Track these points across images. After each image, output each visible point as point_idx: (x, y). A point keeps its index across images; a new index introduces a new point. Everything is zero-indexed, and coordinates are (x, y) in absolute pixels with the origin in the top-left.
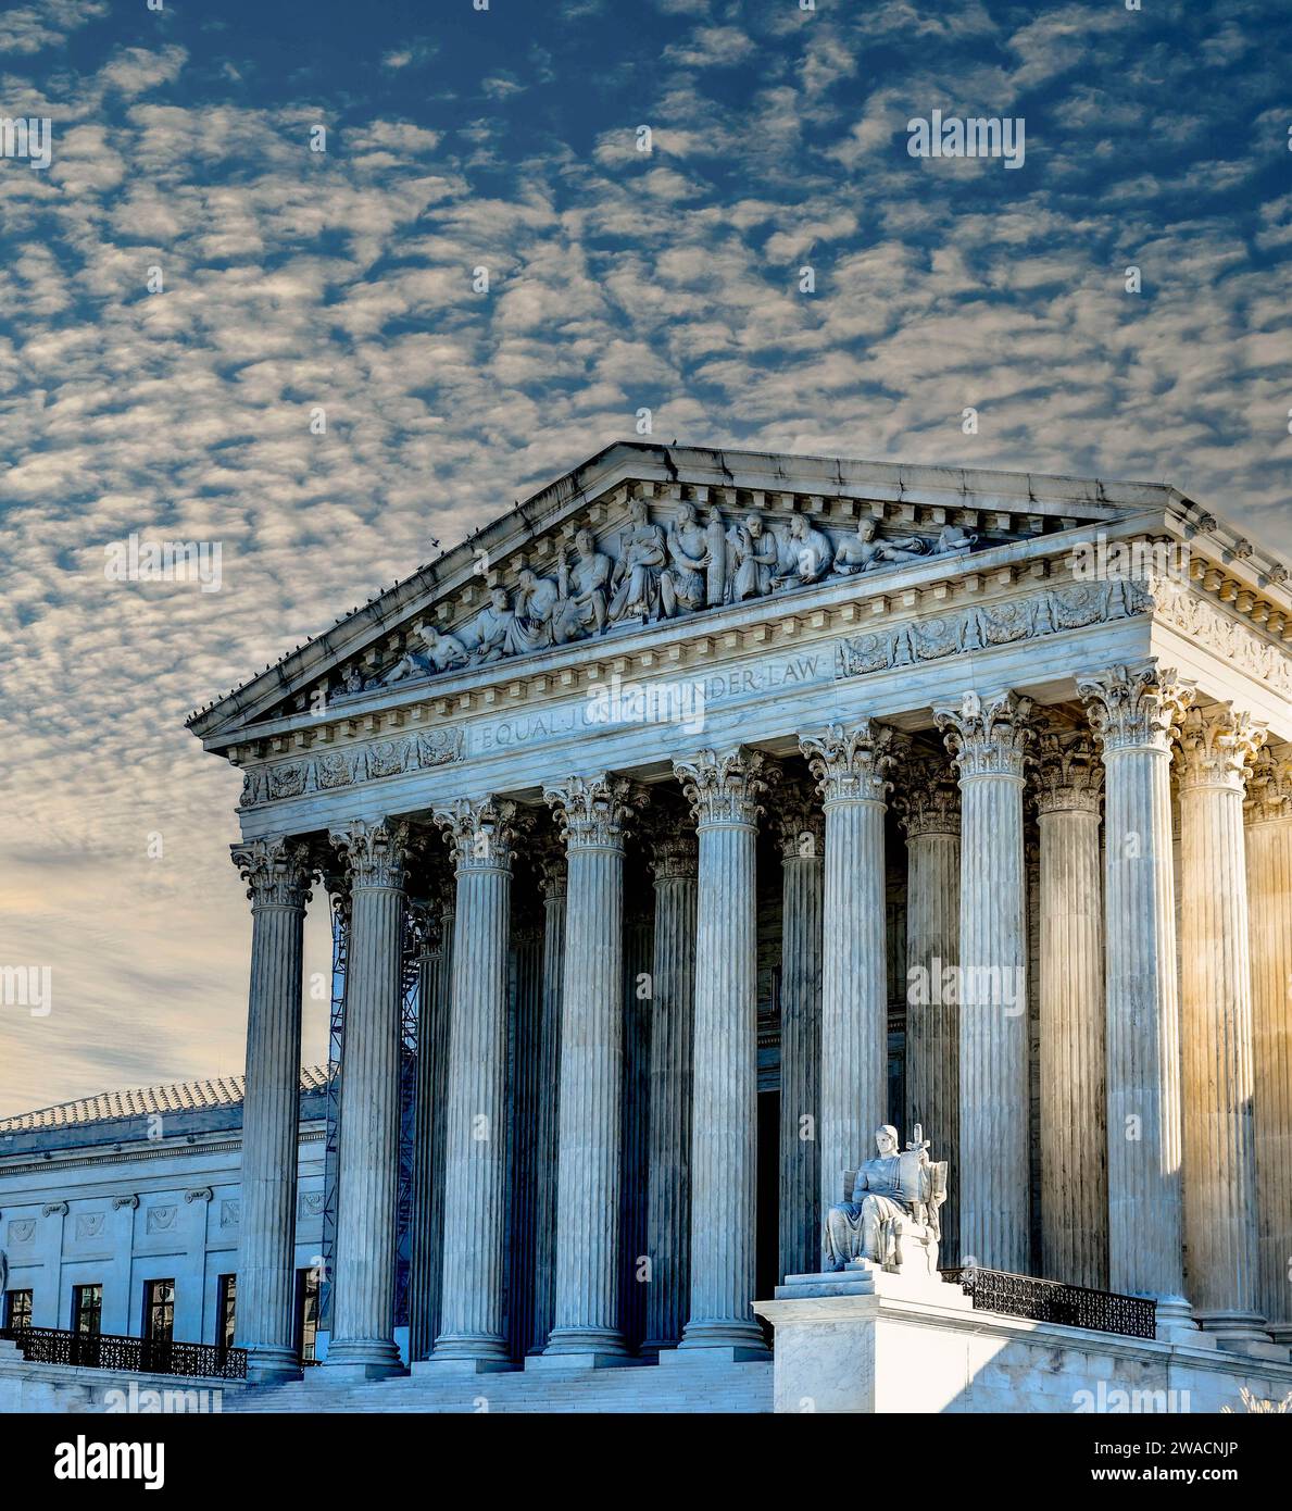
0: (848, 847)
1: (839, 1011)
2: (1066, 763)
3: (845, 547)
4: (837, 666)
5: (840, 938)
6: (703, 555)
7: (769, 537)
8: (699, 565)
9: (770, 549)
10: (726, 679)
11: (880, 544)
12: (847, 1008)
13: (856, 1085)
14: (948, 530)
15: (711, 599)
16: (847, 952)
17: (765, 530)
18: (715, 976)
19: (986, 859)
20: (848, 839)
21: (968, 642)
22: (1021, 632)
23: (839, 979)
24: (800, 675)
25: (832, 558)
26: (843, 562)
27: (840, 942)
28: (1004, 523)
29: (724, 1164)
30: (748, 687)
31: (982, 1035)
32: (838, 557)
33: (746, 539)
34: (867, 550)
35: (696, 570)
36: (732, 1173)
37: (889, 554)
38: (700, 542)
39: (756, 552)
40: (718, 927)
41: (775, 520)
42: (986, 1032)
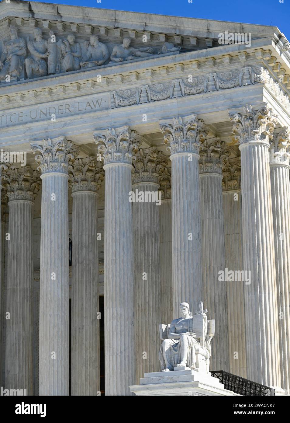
0: (117, 184)
1: (114, 258)
2: (209, 152)
3: (116, 50)
4: (112, 103)
5: (114, 224)
6: (46, 51)
7: (77, 45)
8: (44, 56)
9: (78, 50)
10: (57, 107)
11: (132, 49)
12: (118, 257)
13: (122, 292)
14: (167, 44)
15: (50, 71)
16: (117, 232)
17: (75, 42)
18: (51, 242)
19: (185, 190)
20: (117, 180)
21: (175, 93)
22: (201, 90)
23: (114, 244)
24: (93, 106)
25: (110, 54)
26: (116, 56)
27: (114, 226)
28: (193, 42)
29: (56, 329)
30: (67, 111)
31: (185, 269)
32: (113, 54)
33: (67, 45)
34: (127, 52)
35: (42, 58)
36: (60, 333)
37: (139, 53)
38: (44, 45)
39: (72, 51)
40: (53, 219)
41: (80, 38)
42: (187, 267)
